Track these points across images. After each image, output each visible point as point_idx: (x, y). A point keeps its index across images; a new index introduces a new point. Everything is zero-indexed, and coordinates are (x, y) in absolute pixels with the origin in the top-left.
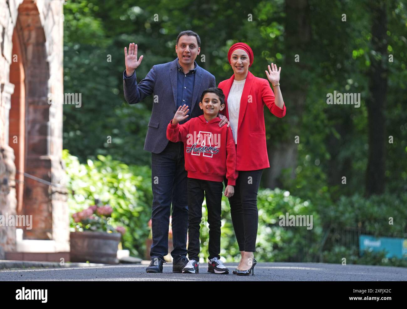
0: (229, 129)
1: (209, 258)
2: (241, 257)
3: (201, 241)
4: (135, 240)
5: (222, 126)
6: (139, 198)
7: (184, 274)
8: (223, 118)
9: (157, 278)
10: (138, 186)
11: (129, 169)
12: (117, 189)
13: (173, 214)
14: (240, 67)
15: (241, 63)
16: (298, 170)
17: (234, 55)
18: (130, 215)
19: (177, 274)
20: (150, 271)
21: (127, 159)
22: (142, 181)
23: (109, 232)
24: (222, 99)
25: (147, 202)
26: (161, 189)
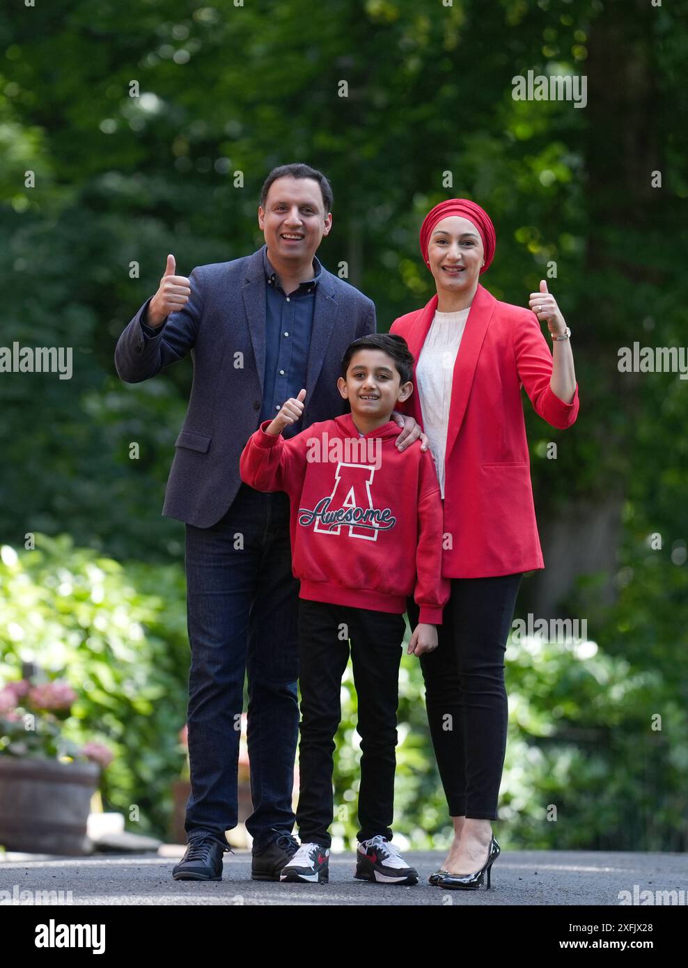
0: (427, 455)
1: (361, 838)
2: (452, 836)
3: (336, 789)
4: (139, 783)
5: (405, 449)
6: (155, 660)
7: (284, 885)
8: (408, 423)
9: (205, 896)
10: (150, 623)
11: (125, 574)
12: (87, 632)
13: (250, 708)
14: (455, 270)
15: (460, 257)
16: (623, 577)
17: (439, 234)
18: (127, 713)
19: (265, 884)
20: (184, 875)
21: (118, 547)
22: (160, 611)
23: (64, 759)
24: (404, 367)
25: (175, 672)
26: (213, 631)
